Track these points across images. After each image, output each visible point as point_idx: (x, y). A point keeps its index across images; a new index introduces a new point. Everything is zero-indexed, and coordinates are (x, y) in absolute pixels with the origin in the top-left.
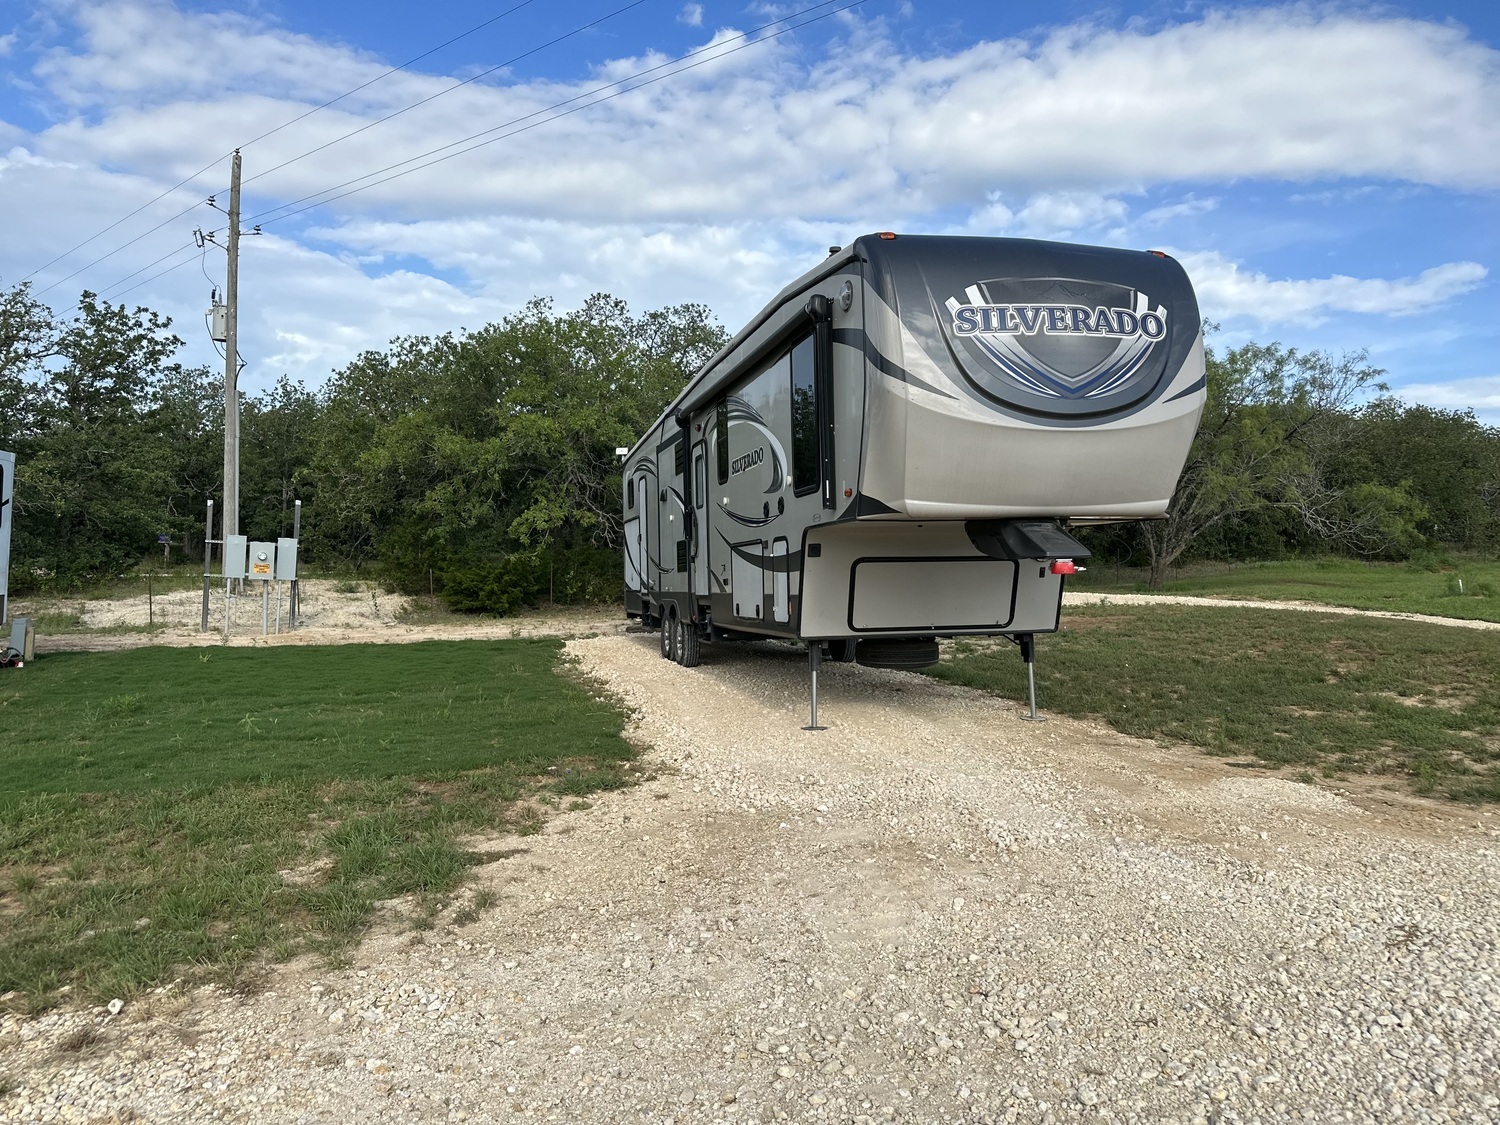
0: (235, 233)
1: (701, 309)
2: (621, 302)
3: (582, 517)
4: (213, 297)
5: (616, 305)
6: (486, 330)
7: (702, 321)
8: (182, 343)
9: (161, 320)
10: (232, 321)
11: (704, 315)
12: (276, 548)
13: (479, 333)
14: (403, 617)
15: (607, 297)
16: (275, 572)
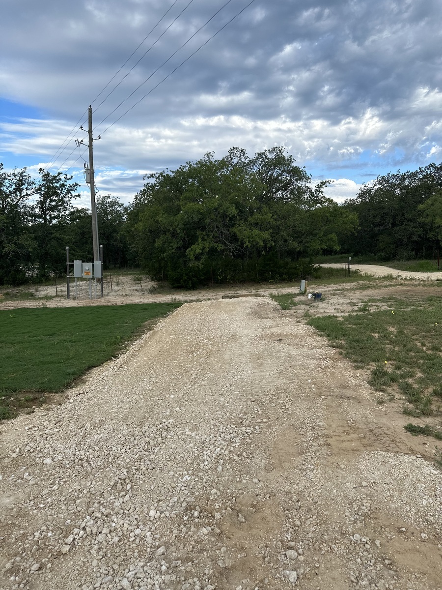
0: (91, 140)
1: (280, 148)
2: (243, 150)
3: (218, 246)
4: (85, 166)
5: (242, 152)
6: (180, 168)
7: (282, 154)
8: (79, 186)
9: (69, 177)
10: (92, 175)
11: (282, 151)
12: (93, 265)
13: (178, 170)
14: (153, 291)
15: (236, 148)
16: (93, 274)
